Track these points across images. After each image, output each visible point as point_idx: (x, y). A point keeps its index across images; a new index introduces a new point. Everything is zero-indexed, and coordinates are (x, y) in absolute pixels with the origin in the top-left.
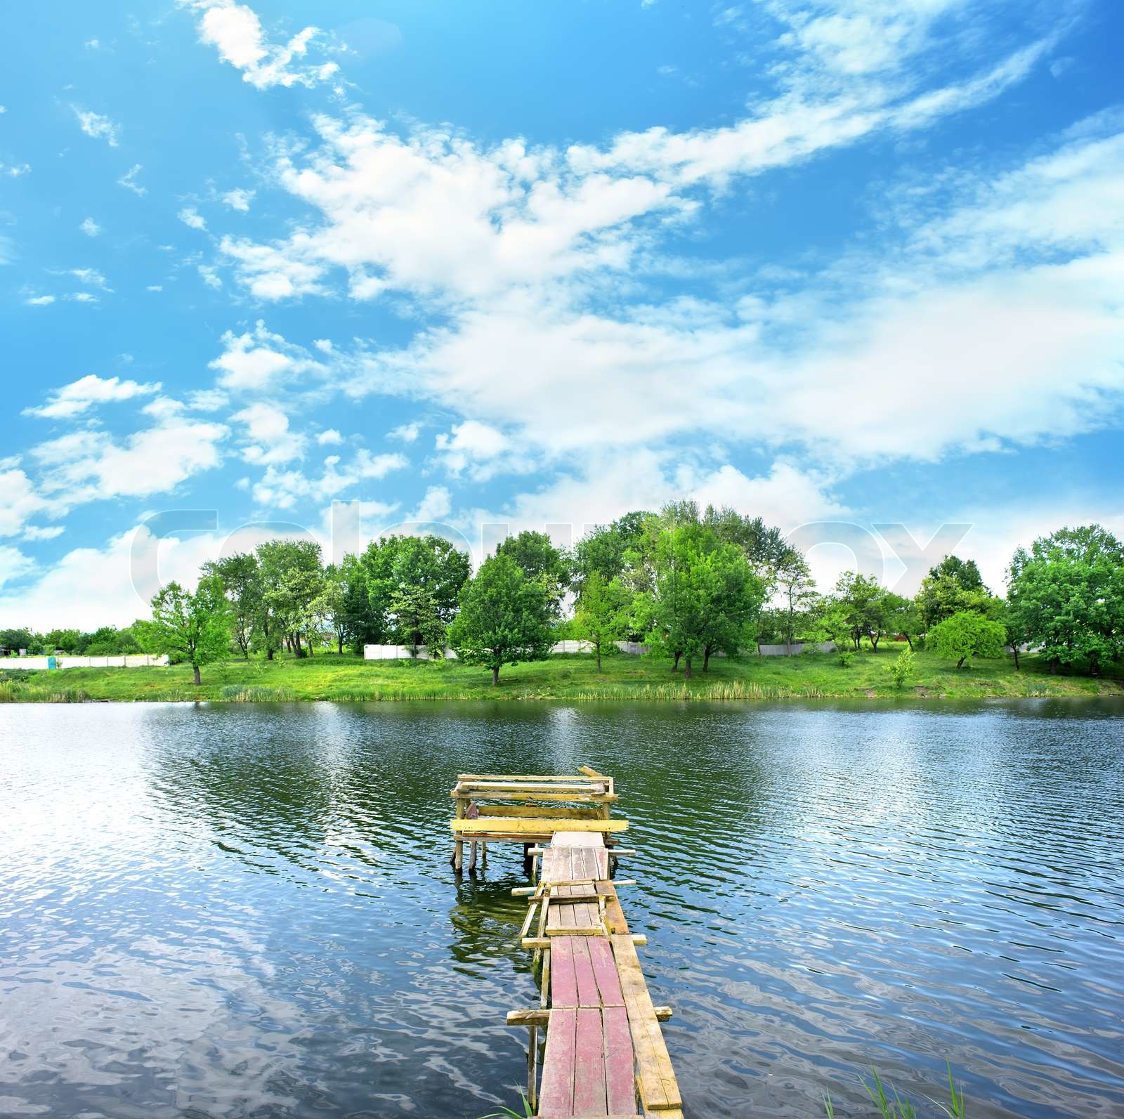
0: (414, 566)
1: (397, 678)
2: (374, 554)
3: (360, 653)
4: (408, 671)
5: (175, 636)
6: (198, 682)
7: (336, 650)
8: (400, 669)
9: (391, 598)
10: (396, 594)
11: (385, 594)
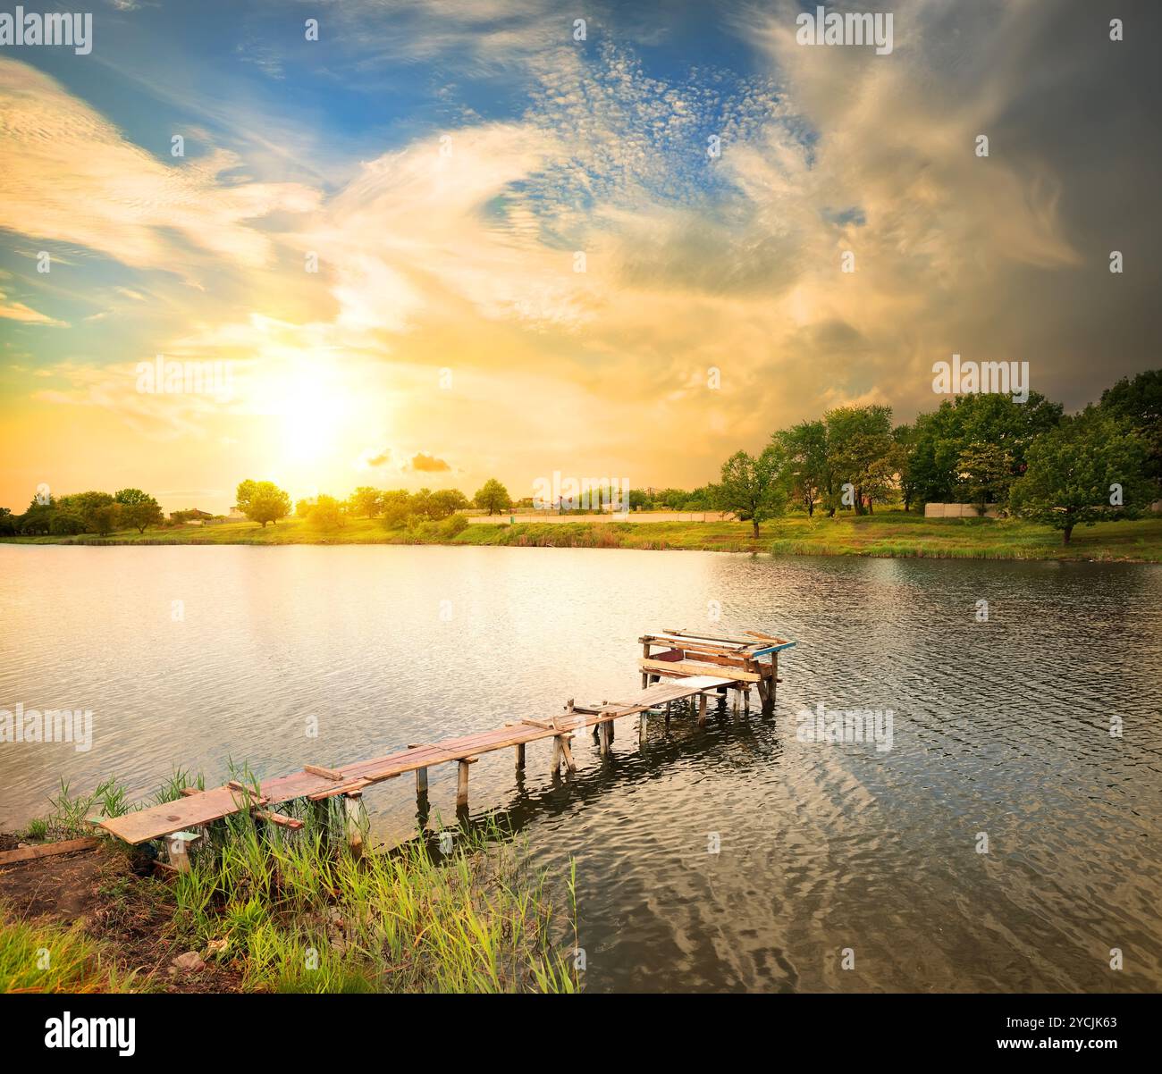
0: (989, 424)
1: (951, 536)
2: (945, 413)
3: (922, 511)
4: (968, 529)
5: (739, 497)
6: (757, 536)
7: (903, 507)
8: (960, 528)
9: (959, 456)
10: (965, 453)
11: (954, 453)
